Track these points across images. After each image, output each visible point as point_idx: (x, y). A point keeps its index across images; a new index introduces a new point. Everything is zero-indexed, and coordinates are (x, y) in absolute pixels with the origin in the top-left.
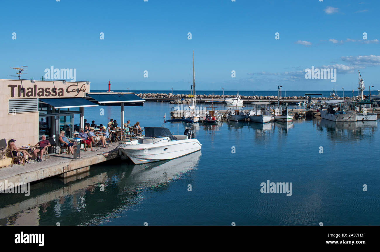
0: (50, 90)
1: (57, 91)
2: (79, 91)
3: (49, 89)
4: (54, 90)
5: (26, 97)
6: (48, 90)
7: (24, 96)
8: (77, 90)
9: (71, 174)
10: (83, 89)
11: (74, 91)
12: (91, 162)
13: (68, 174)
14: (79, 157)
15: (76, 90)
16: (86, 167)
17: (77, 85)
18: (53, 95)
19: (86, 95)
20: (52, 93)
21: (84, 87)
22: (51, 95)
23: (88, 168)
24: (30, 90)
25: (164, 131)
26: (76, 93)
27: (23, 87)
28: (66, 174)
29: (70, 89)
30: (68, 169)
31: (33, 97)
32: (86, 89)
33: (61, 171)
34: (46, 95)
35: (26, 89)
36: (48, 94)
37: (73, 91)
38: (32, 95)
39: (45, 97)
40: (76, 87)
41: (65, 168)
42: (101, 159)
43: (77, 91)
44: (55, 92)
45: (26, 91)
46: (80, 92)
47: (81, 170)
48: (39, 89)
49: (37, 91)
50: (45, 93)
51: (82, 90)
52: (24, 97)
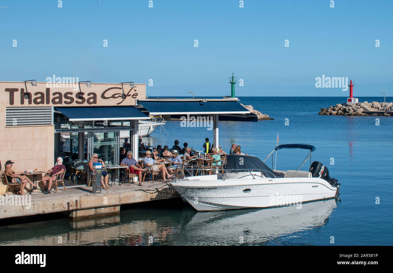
0: (74, 96)
1: (86, 97)
2: (124, 96)
3: (71, 93)
4: (80, 95)
5: (33, 104)
6: (69, 95)
7: (30, 103)
8: (121, 95)
9: (84, 213)
10: (132, 93)
11: (116, 96)
12: (120, 200)
13: (80, 214)
14: (100, 191)
15: (118, 95)
16: (113, 206)
17: (121, 89)
18: (77, 102)
19: (137, 103)
20: (76, 99)
21: (135, 90)
22: (74, 102)
23: (118, 209)
24: (39, 95)
25: (251, 162)
26: (120, 99)
27: (28, 92)
28: (76, 213)
29: (108, 94)
30: (77, 206)
31: (45, 105)
32: (137, 94)
33: (65, 208)
34: (66, 102)
35: (33, 94)
36: (69, 101)
37: (113, 97)
38: (42, 102)
39: (64, 105)
40: (121, 92)
41: (71, 204)
42: (140, 197)
43: (122, 97)
44: (81, 98)
45: (33, 97)
46: (127, 98)
47: (103, 211)
48: (54, 94)
49: (52, 97)
50: (64, 99)
51: (130, 95)
52: (30, 105)
